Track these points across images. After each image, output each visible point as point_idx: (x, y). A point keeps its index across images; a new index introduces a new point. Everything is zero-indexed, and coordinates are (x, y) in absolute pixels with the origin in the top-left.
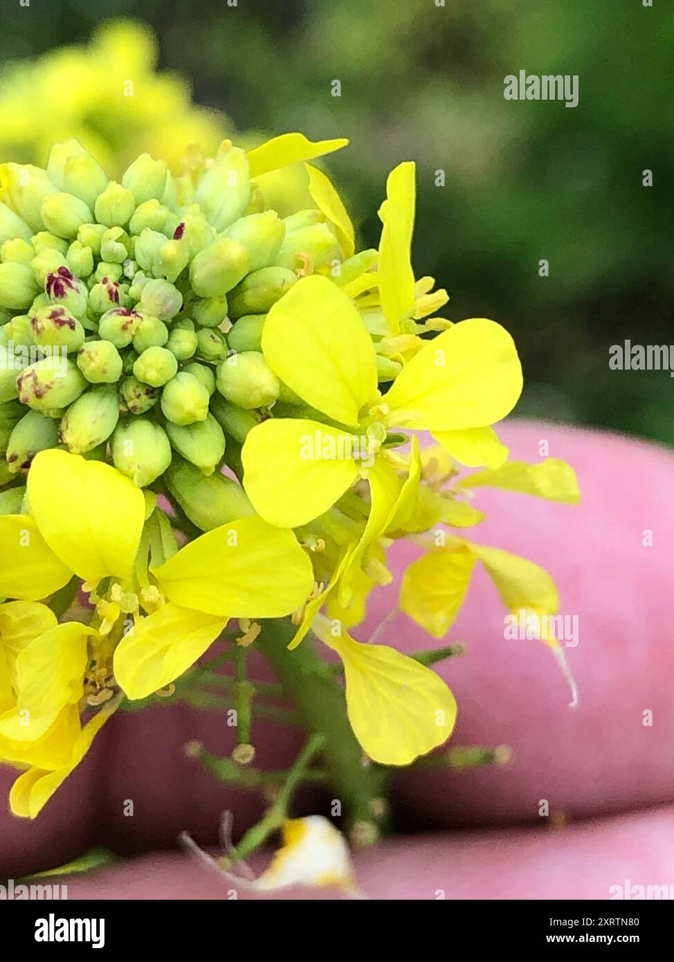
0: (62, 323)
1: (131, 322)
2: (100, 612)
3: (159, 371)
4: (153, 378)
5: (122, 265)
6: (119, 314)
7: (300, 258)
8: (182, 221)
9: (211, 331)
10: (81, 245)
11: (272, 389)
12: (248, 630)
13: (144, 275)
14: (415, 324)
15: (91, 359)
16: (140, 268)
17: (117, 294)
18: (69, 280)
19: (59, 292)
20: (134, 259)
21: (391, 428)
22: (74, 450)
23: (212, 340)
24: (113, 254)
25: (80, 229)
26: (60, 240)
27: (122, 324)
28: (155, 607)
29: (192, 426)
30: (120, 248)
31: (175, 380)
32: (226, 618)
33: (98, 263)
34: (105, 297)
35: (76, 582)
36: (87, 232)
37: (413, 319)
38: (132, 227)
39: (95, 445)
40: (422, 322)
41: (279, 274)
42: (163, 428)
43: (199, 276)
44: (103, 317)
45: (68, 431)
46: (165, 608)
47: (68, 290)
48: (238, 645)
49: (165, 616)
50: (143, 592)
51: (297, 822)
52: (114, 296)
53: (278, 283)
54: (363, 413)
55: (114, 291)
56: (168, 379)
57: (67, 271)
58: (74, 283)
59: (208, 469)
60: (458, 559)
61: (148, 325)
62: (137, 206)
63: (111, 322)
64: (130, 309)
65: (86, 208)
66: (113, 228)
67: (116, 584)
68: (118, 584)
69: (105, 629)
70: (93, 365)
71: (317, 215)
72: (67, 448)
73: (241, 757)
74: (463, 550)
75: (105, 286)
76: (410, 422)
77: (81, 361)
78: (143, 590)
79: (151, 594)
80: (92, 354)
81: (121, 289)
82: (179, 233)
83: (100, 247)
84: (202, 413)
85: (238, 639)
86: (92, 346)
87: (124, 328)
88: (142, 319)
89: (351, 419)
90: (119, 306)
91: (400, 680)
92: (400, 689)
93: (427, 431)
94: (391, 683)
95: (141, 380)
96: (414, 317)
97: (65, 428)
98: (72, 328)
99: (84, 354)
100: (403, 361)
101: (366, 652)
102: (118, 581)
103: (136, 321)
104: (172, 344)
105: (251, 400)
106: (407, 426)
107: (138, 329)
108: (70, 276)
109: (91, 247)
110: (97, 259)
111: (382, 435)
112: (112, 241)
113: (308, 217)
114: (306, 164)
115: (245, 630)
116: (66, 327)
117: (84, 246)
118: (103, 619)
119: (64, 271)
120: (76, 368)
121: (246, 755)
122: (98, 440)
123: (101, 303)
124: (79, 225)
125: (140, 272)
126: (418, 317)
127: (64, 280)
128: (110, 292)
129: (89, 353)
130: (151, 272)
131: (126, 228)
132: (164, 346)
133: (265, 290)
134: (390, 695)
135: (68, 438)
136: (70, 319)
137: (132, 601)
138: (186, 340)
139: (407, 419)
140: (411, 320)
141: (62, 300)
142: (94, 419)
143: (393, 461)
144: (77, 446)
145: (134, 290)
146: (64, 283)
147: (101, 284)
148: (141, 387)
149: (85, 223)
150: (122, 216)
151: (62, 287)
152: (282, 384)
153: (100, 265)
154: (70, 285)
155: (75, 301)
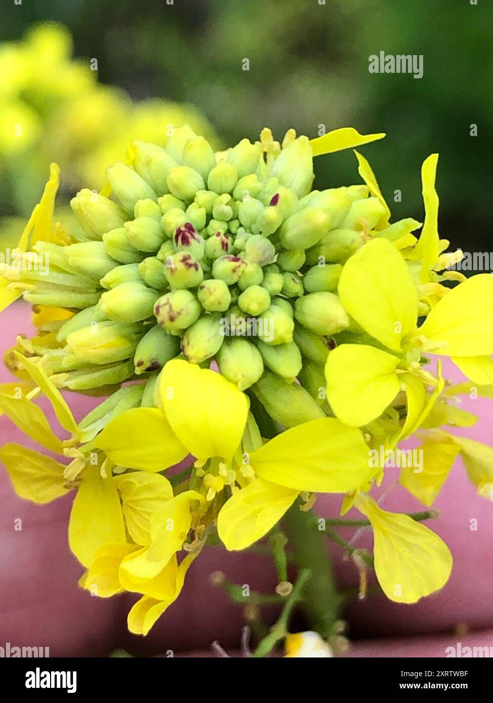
0: (190, 266)
1: (239, 266)
2: (207, 483)
3: (260, 304)
4: (254, 308)
5: (228, 222)
6: (230, 261)
7: (360, 223)
8: (277, 193)
9: (292, 274)
10: (197, 206)
11: (344, 322)
12: (308, 499)
13: (244, 231)
14: (436, 275)
15: (211, 293)
16: (241, 225)
17: (227, 245)
18: (193, 233)
19: (185, 241)
20: (237, 218)
21: (424, 353)
22: (193, 361)
23: (293, 282)
24: (223, 214)
25: (197, 194)
26: (180, 201)
27: (232, 268)
28: (247, 481)
29: (278, 346)
30: (228, 210)
31: (268, 312)
32: (298, 491)
33: (210, 220)
34: (219, 247)
35: (190, 460)
36: (203, 197)
37: (435, 271)
38: (235, 194)
39: (208, 358)
40: (440, 273)
41: (348, 235)
42: (256, 347)
43: (291, 234)
44: (217, 261)
45: (190, 347)
46: (255, 483)
47: (192, 241)
48: (301, 510)
49: (255, 488)
50: (241, 470)
51: (295, 636)
52: (225, 246)
53: (348, 243)
54: (404, 342)
55: (225, 243)
56: (264, 310)
57: (192, 227)
58: (196, 235)
59: (290, 379)
60: (447, 448)
61: (250, 269)
62: (239, 179)
63: (223, 266)
64: (236, 255)
65: (201, 179)
66: (223, 195)
67: (221, 463)
68: (223, 463)
69: (211, 496)
70: (212, 298)
71: (364, 190)
72: (187, 358)
73: (283, 591)
74: (449, 442)
75: (219, 238)
76: (439, 350)
77: (201, 294)
78: (241, 468)
79: (247, 471)
80: (212, 290)
81: (229, 241)
82: (275, 201)
83: (212, 208)
84: (289, 337)
85: (301, 506)
86: (209, 283)
87: (234, 271)
88: (246, 264)
89: (395, 346)
90: (227, 254)
91: (410, 539)
92: (411, 547)
93: (449, 357)
94: (403, 541)
95: (244, 310)
96: (435, 270)
97: (186, 344)
98: (197, 269)
99: (204, 290)
100: (431, 304)
101: (388, 518)
102: (222, 460)
103: (243, 266)
104: (266, 284)
105: (328, 329)
106: (436, 353)
107: (243, 272)
108: (193, 231)
109: (206, 208)
110: (209, 217)
111: (417, 359)
112: (222, 205)
113: (359, 191)
114: (355, 151)
115: (307, 500)
116: (193, 269)
117: (200, 207)
118: (209, 488)
119: (188, 226)
120: (197, 299)
121: (286, 590)
122: (211, 354)
123: (214, 251)
124: (197, 191)
125: (241, 229)
126: (438, 270)
127: (189, 232)
128: (223, 243)
129: (209, 289)
130: (250, 228)
131: (231, 194)
132: (261, 285)
133: (338, 247)
134: (404, 551)
135: (189, 351)
136: (195, 263)
137: (232, 476)
138: (276, 281)
139: (437, 347)
140: (433, 272)
141: (188, 248)
142: (208, 338)
143: (425, 378)
144: (196, 358)
145: (238, 242)
146: (188, 235)
147: (215, 237)
148: (242, 315)
149: (200, 190)
150: (229, 186)
151: (188, 238)
152: (352, 320)
153: (212, 222)
154: (193, 237)
155: (197, 249)
